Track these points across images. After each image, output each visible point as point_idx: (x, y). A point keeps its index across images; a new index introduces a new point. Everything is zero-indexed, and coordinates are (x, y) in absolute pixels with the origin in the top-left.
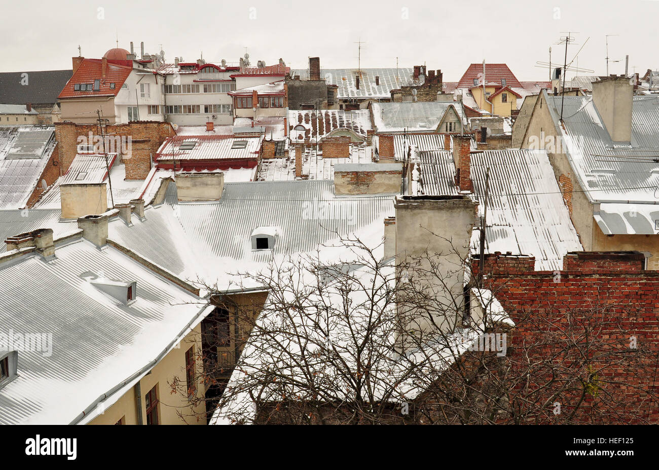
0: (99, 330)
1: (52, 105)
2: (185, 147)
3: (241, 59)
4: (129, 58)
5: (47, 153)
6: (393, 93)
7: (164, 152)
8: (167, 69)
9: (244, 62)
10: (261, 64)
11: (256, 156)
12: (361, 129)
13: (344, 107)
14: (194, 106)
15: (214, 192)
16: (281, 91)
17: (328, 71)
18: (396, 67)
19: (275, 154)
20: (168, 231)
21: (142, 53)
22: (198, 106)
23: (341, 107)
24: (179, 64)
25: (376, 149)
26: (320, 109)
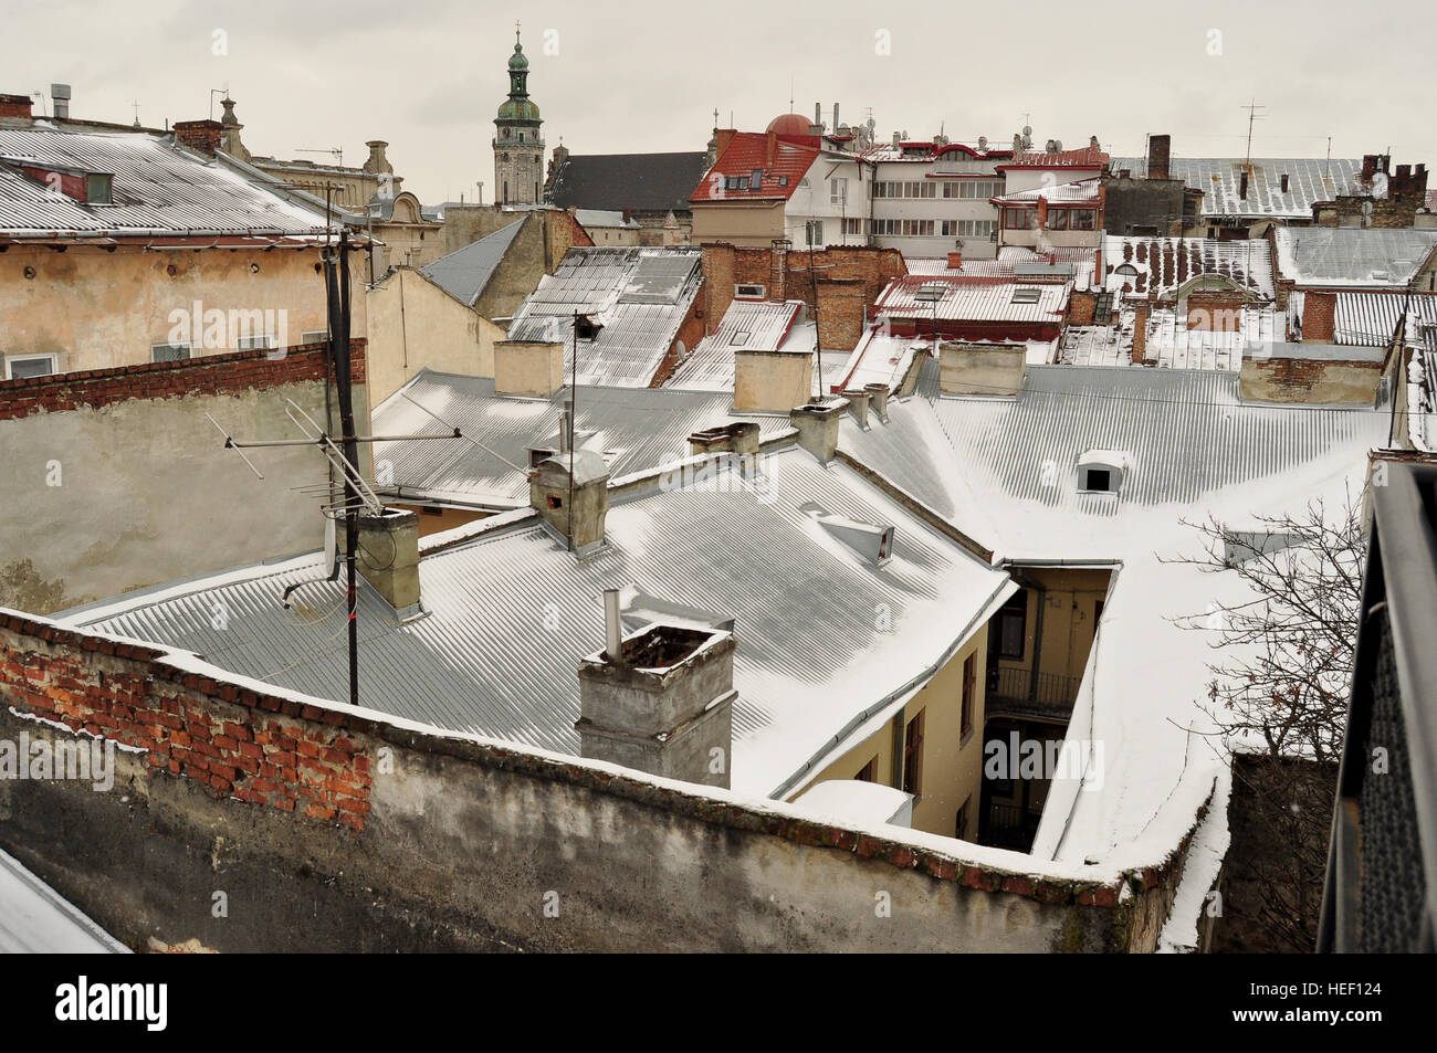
0: (840, 603)
1: (663, 214)
2: (925, 297)
3: (1017, 136)
4: (812, 133)
5: (687, 296)
6: (1317, 208)
7: (888, 303)
8: (880, 153)
9: (1022, 142)
10: (1054, 147)
11: (1059, 318)
12: (1250, 278)
13: (1217, 233)
14: (923, 222)
15: (1007, 380)
16: (1093, 199)
17: (1183, 162)
18: (1325, 157)
19: (1093, 318)
20: (924, 444)
21: (836, 123)
22: (932, 223)
23: (1211, 234)
24: (901, 145)
25: (1297, 317)
26: (1166, 234)
